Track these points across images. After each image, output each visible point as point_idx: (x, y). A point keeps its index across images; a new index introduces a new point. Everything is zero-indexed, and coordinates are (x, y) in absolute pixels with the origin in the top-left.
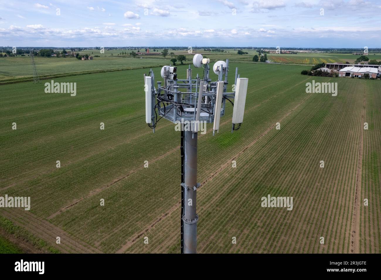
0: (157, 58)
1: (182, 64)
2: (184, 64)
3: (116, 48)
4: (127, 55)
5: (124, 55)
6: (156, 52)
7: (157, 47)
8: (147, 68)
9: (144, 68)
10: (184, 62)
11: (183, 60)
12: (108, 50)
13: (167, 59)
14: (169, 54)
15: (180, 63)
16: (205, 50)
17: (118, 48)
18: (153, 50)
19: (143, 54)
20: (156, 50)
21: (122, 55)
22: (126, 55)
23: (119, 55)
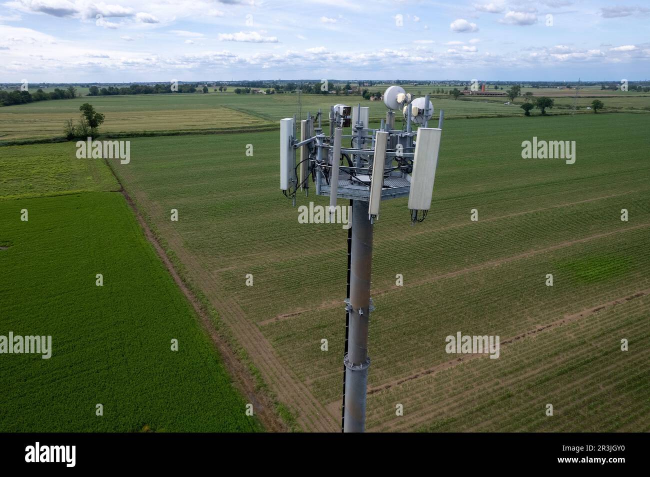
0: (497, 101)
1: (544, 114)
2: (548, 115)
3: (429, 83)
4: (446, 95)
5: (440, 94)
6: (498, 91)
7: (502, 82)
8: (473, 118)
9: (468, 118)
10: (547, 110)
11: (547, 106)
12: (416, 85)
13: (515, 103)
14: (522, 96)
15: (539, 111)
16: (604, 88)
17: (432, 83)
18: (493, 87)
19: (472, 94)
20: (500, 87)
21: (436, 94)
22: (443, 94)
23: (430, 93)
